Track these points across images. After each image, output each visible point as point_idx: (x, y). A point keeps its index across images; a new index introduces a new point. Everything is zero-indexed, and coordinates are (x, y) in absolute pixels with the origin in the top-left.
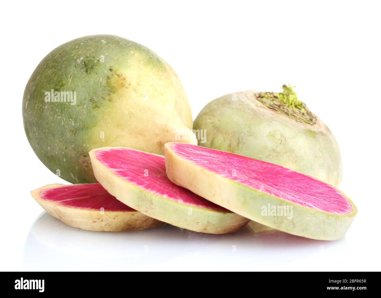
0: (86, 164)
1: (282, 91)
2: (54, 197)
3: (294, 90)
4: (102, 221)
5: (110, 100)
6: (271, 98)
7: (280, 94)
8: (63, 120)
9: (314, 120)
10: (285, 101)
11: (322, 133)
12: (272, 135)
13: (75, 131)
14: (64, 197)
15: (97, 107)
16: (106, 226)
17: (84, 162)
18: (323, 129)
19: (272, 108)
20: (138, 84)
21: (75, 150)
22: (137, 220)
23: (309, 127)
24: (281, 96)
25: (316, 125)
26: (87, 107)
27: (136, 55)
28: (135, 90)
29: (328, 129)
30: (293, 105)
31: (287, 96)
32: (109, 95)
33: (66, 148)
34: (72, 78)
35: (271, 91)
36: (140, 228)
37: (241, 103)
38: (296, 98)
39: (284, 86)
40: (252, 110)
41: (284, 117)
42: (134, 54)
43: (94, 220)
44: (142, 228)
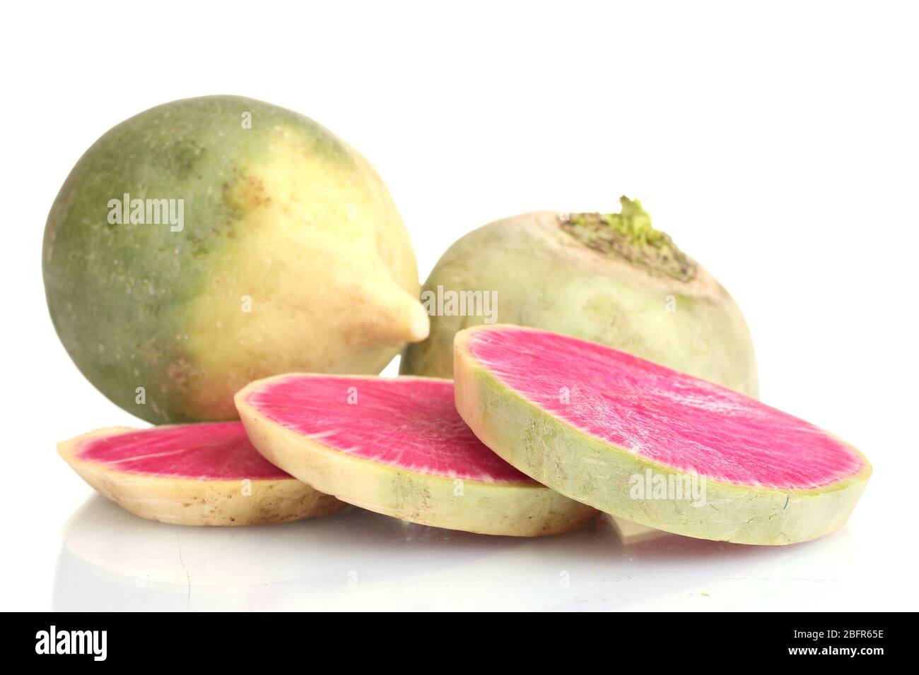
0: (183, 380)
1: (618, 208)
2: (105, 453)
3: (645, 206)
4: (204, 502)
5: (232, 235)
6: (592, 224)
7: (614, 216)
8: (129, 283)
9: (690, 272)
10: (624, 229)
11: (708, 301)
12: (593, 307)
13: (156, 307)
14: (127, 453)
15: (203, 251)
16: (213, 515)
17: (179, 375)
18: (711, 293)
19: (595, 247)
20: (293, 198)
21: (158, 349)
22: (281, 499)
23: (678, 286)
24: (616, 220)
25: (695, 284)
26: (181, 252)
27: (287, 135)
28: (286, 211)
29: (722, 291)
30: (643, 240)
31: (630, 218)
32: (229, 223)
33: (139, 346)
34: (146, 189)
35: (593, 211)
36: (290, 518)
37: (526, 238)
38: (648, 224)
39: (624, 199)
40: (550, 252)
41: (622, 267)
42: (281, 133)
43: (187, 501)
44: (294, 518)
